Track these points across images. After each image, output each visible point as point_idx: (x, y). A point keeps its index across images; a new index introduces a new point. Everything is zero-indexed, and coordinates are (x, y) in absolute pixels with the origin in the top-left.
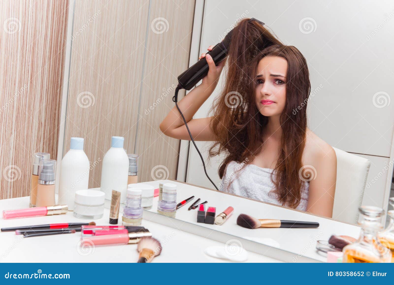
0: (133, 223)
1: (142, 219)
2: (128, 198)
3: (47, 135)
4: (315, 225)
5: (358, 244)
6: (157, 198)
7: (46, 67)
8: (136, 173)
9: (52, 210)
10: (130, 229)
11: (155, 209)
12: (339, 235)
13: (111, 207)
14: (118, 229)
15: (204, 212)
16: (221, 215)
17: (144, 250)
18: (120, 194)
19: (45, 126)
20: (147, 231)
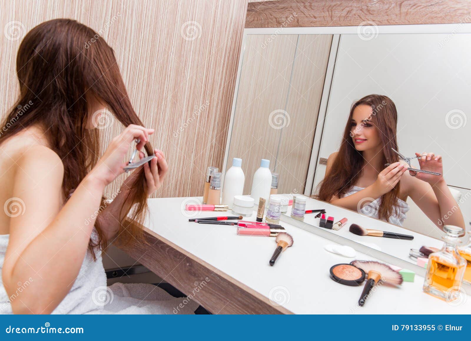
0: (273, 222)
1: (280, 220)
2: (271, 204)
3: (216, 154)
4: (411, 238)
5: (441, 253)
6: (291, 206)
7: (219, 107)
8: (277, 187)
9: (218, 208)
10: (271, 226)
11: (289, 214)
12: (428, 247)
13: (258, 209)
14: (262, 225)
15: (325, 220)
16: (338, 223)
17: (281, 241)
18: (265, 201)
19: (215, 148)
20: (283, 228)
